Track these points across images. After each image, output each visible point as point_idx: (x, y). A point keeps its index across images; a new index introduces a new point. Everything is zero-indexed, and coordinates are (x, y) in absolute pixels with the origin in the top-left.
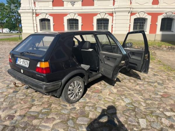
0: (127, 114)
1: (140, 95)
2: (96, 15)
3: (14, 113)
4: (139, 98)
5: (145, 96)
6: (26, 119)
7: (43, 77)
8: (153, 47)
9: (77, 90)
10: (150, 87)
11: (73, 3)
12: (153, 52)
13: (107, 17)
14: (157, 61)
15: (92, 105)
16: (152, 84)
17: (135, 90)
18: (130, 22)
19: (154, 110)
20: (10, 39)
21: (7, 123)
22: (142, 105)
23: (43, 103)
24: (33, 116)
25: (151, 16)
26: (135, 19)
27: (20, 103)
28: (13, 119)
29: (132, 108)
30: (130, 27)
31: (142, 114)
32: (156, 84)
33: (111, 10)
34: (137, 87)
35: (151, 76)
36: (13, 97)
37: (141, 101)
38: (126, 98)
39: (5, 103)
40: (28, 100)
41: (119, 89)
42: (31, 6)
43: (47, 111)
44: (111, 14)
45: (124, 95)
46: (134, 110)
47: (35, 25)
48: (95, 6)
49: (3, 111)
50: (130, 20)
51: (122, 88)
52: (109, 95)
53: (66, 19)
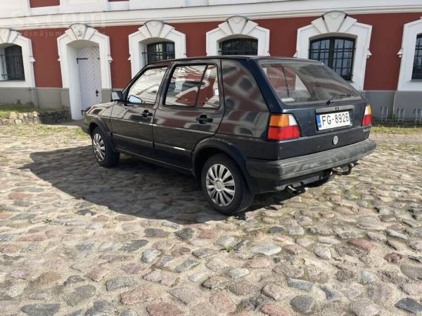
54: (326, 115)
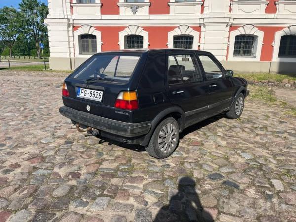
0: (250, 173)
1: (264, 149)
2: (172, 28)
3: (78, 170)
4: (264, 153)
5: (273, 151)
6: (99, 178)
7: (127, 114)
8: (269, 82)
9: (170, 139)
10: (278, 139)
11: (135, 10)
12: (270, 89)
13: (190, 32)
14: (281, 103)
15: (194, 161)
16: (280, 135)
17: (256, 142)
18: (229, 42)
19: (290, 168)
20: (27, 67)
21: (73, 182)
22: (271, 162)
23: (117, 158)
24: (108, 174)
25: (264, 32)
26: (237, 37)
27: (82, 157)
28: (79, 177)
29: (257, 165)
30: (228, 50)
31: (273, 174)
32: (285, 135)
33: (198, 22)
34: (258, 139)
35: (275, 124)
36: (67, 149)
37: (268, 157)
38: (243, 152)
39: (58, 158)
40: (92, 153)
41: (229, 140)
42: (65, 13)
43: (128, 169)
44: (198, 28)
45: (240, 148)
46: (261, 169)
47: (71, 45)
48: (171, 14)
49: (60, 167)
50: (229, 38)
51: (234, 139)
52: (216, 148)
53: (122, 35)
54: (85, 89)
